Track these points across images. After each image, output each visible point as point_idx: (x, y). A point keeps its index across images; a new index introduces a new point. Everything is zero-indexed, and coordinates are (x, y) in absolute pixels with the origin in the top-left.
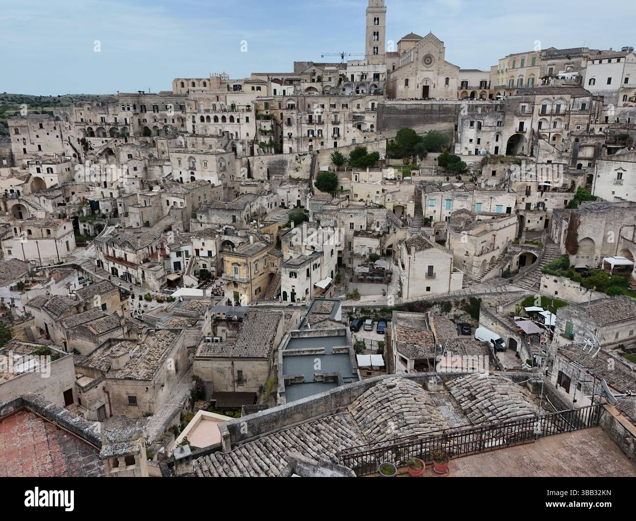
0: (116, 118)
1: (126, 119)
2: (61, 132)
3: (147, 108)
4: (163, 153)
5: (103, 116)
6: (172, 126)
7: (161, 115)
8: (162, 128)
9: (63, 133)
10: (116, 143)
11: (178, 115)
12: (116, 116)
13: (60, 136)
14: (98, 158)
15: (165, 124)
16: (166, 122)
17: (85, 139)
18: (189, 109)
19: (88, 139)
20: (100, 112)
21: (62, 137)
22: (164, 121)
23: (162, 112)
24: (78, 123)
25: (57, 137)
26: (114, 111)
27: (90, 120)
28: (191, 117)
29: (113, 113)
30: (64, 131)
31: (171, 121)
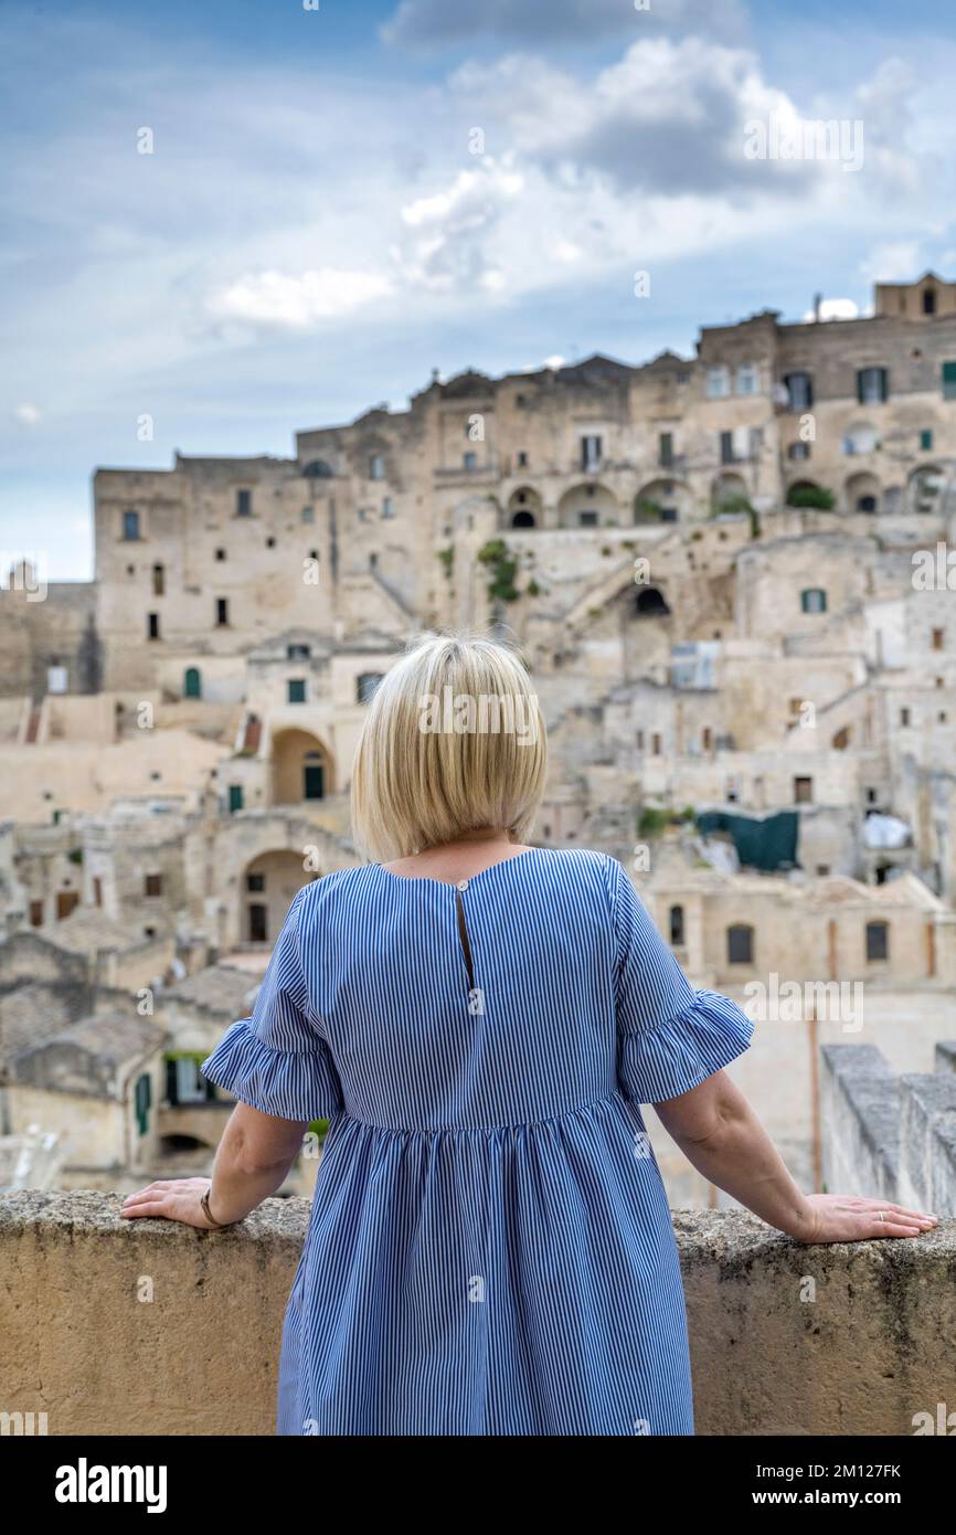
0: (666, 440)
1: (726, 439)
2: (333, 532)
3: (816, 387)
5: (591, 431)
7: (901, 415)
8: (901, 480)
9: (343, 540)
10: (696, 547)
12: (666, 427)
13: (324, 554)
14: (578, 637)
15: (923, 458)
16: (926, 441)
17: (501, 544)
19: (517, 540)
20: (583, 411)
21: (334, 558)
22: (915, 443)
23: (911, 400)
24: (453, 473)
27: (523, 457)
30: (349, 528)
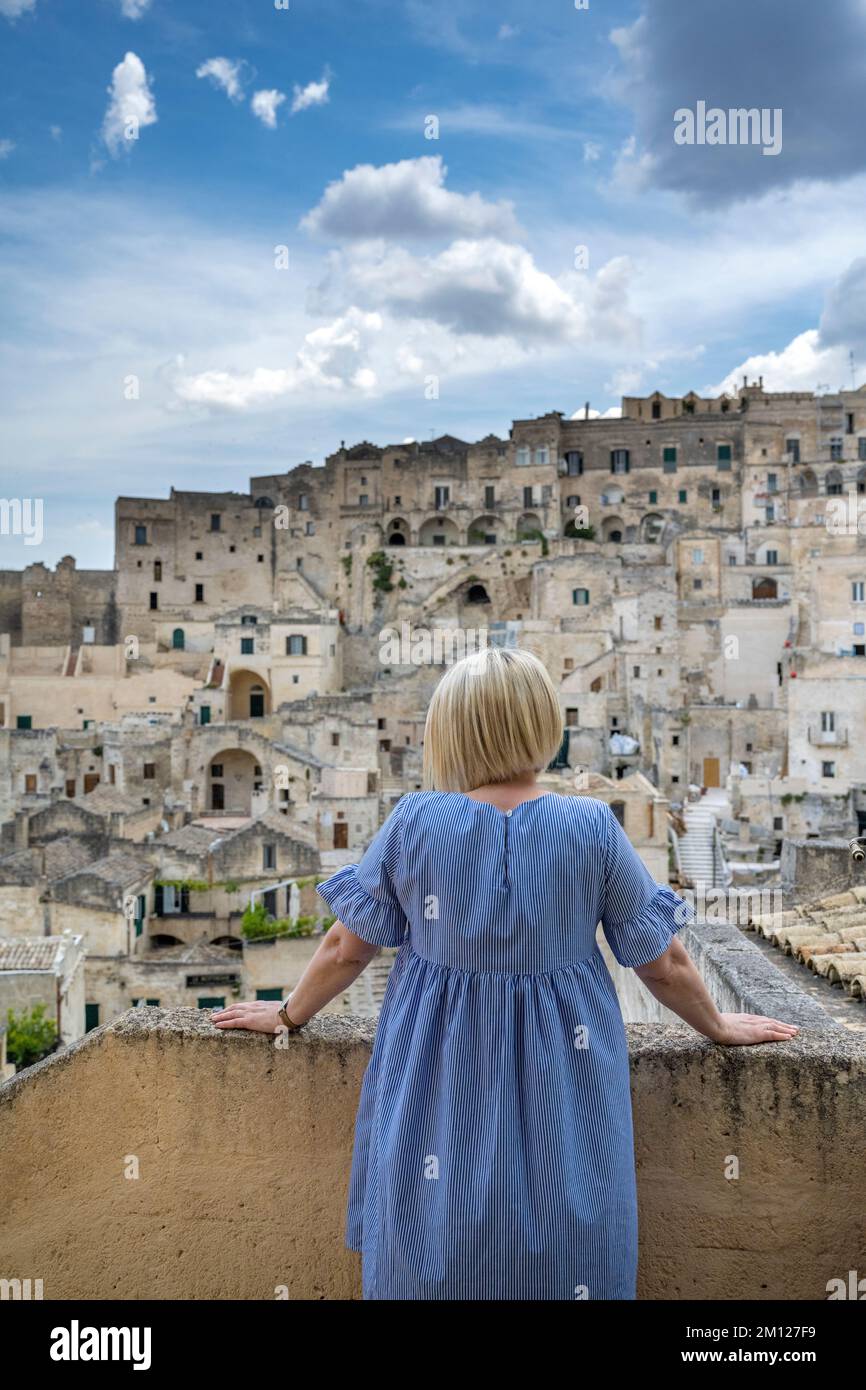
0: (490, 491)
1: (528, 491)
2: (274, 544)
3: (585, 461)
4: (698, 584)
5: (442, 484)
6: (675, 513)
7: (638, 481)
8: (637, 521)
9: (280, 549)
10: (507, 560)
11: (704, 478)
12: (490, 483)
13: (267, 558)
14: (431, 615)
15: (651, 508)
16: (653, 498)
17: (383, 554)
18: (759, 453)
19: (393, 552)
20: (437, 471)
21: (274, 560)
22: (646, 499)
23: (644, 471)
24: (352, 508)
25: (260, 558)
26: (488, 466)
27: (398, 499)
28: (764, 478)
29: (481, 472)
30: (284, 541)
31: (675, 498)
